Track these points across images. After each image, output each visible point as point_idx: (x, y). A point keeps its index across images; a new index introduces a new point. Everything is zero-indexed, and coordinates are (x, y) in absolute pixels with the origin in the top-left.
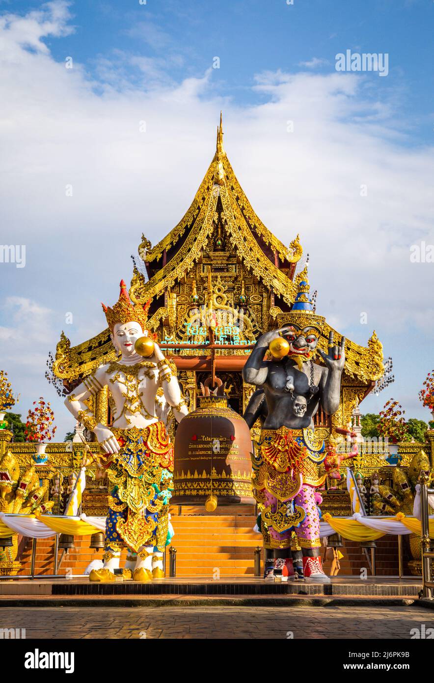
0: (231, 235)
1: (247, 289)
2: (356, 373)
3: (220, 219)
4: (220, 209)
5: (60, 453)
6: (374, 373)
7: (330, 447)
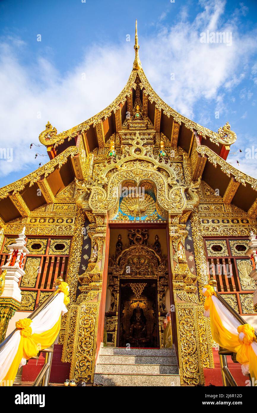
0: (149, 95)
4: (138, 81)
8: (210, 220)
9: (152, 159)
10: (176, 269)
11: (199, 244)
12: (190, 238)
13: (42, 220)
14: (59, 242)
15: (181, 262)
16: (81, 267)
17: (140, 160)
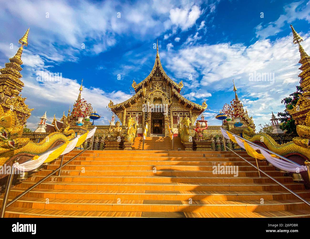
0: (161, 70)
1: (165, 87)
2: (199, 107)
3: (158, 66)
4: (158, 64)
5: (106, 129)
6: (204, 107)
7: (198, 125)
8: (175, 107)
9: (161, 91)
10: (166, 119)
11: (171, 113)
12: (169, 112)
13: (135, 107)
14: (139, 112)
15: (167, 117)
16: (145, 118)
17: (158, 91)
